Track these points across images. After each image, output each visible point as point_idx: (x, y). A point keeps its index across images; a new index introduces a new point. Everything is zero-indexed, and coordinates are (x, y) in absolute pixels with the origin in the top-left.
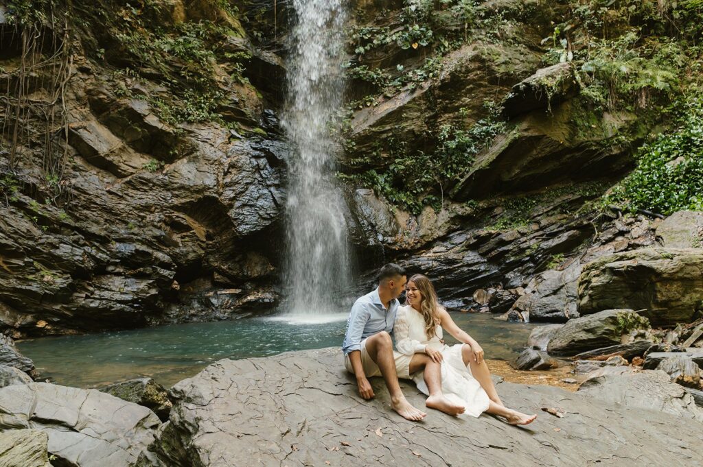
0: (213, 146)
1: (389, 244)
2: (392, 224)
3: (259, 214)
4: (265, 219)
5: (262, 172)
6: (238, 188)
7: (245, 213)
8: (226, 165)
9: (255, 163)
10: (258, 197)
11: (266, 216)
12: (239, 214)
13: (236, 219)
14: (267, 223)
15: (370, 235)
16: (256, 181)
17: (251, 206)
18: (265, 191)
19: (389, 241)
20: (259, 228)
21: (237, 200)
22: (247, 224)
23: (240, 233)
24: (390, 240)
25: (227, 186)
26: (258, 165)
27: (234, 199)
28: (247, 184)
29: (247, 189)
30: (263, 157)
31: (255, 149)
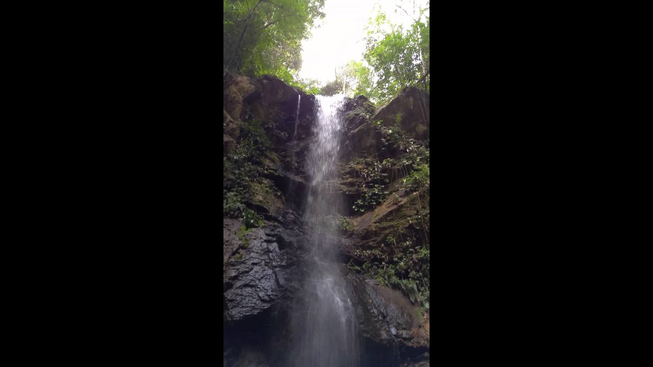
0: (230, 230)
1: (405, 339)
2: (405, 315)
3: (258, 296)
4: (264, 301)
5: (271, 254)
6: (242, 268)
7: (244, 293)
8: (237, 246)
9: (266, 246)
10: (262, 278)
11: (266, 297)
12: (237, 295)
13: (231, 301)
14: (266, 306)
15: (382, 326)
16: (263, 262)
17: (252, 286)
18: (270, 272)
19: (404, 336)
20: (256, 312)
21: (239, 280)
22: (243, 307)
23: (232, 317)
24: (404, 333)
25: (233, 265)
26: (268, 248)
27: (235, 278)
28: (254, 264)
29: (252, 269)
30: (273, 242)
31: (268, 235)
